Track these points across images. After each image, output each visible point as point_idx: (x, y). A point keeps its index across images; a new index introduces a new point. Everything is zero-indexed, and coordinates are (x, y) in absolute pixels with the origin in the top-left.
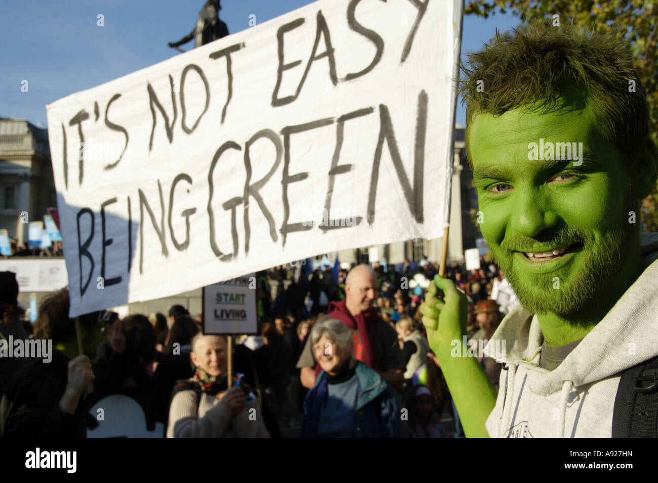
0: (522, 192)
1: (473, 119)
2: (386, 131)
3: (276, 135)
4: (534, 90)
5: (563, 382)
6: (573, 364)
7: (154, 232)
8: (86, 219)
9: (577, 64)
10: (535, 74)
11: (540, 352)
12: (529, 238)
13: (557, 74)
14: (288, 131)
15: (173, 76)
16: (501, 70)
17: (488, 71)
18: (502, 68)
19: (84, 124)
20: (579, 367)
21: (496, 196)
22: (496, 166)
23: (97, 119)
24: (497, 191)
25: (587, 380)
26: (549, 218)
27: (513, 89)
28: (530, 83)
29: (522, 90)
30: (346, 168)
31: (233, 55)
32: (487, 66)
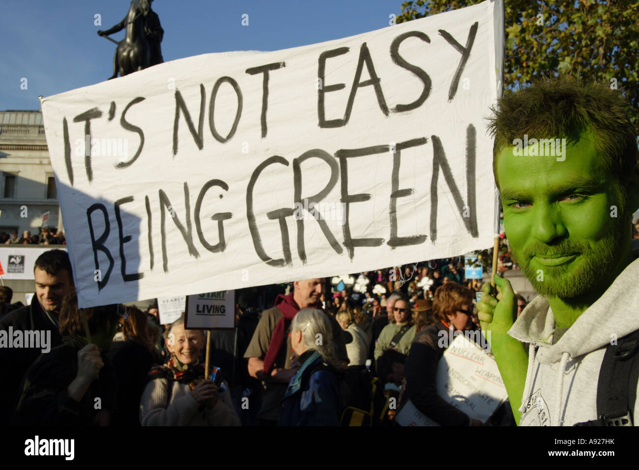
0: (539, 210)
1: (500, 150)
2: (440, 159)
3: (331, 157)
4: (550, 130)
5: (562, 353)
6: (569, 339)
7: (179, 232)
8: (98, 215)
9: (583, 110)
10: (551, 119)
11: (553, 334)
12: (545, 244)
13: (567, 118)
14: (343, 154)
15: (205, 85)
16: (525, 114)
17: (514, 114)
18: (526, 113)
19: (94, 122)
20: (573, 341)
21: (518, 210)
22: (521, 192)
23: (111, 118)
24: (519, 206)
25: (580, 352)
26: (560, 229)
27: (534, 129)
28: (547, 124)
29: (541, 130)
30: (407, 192)
31: (272, 73)
32: (513, 110)
